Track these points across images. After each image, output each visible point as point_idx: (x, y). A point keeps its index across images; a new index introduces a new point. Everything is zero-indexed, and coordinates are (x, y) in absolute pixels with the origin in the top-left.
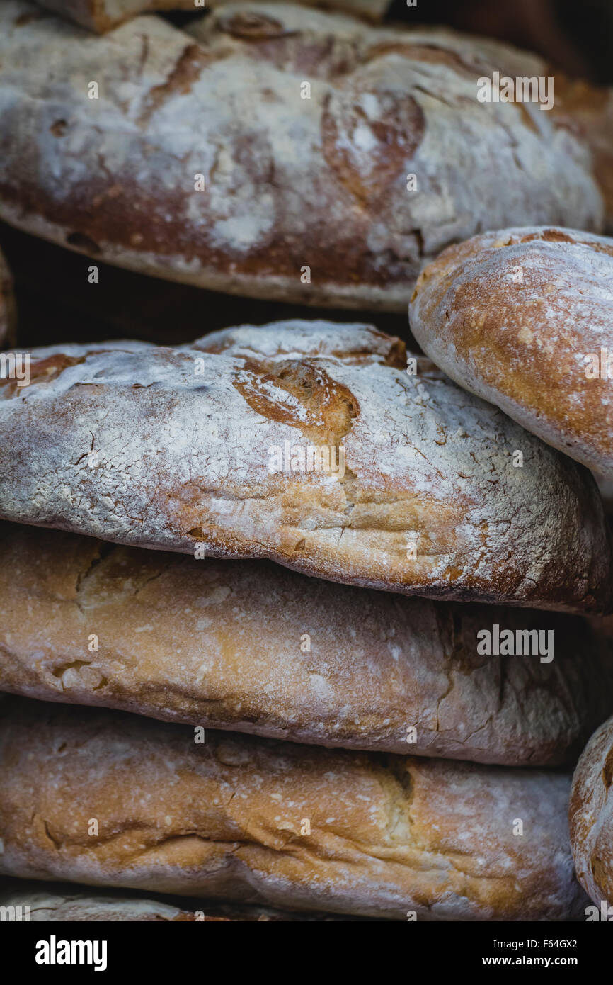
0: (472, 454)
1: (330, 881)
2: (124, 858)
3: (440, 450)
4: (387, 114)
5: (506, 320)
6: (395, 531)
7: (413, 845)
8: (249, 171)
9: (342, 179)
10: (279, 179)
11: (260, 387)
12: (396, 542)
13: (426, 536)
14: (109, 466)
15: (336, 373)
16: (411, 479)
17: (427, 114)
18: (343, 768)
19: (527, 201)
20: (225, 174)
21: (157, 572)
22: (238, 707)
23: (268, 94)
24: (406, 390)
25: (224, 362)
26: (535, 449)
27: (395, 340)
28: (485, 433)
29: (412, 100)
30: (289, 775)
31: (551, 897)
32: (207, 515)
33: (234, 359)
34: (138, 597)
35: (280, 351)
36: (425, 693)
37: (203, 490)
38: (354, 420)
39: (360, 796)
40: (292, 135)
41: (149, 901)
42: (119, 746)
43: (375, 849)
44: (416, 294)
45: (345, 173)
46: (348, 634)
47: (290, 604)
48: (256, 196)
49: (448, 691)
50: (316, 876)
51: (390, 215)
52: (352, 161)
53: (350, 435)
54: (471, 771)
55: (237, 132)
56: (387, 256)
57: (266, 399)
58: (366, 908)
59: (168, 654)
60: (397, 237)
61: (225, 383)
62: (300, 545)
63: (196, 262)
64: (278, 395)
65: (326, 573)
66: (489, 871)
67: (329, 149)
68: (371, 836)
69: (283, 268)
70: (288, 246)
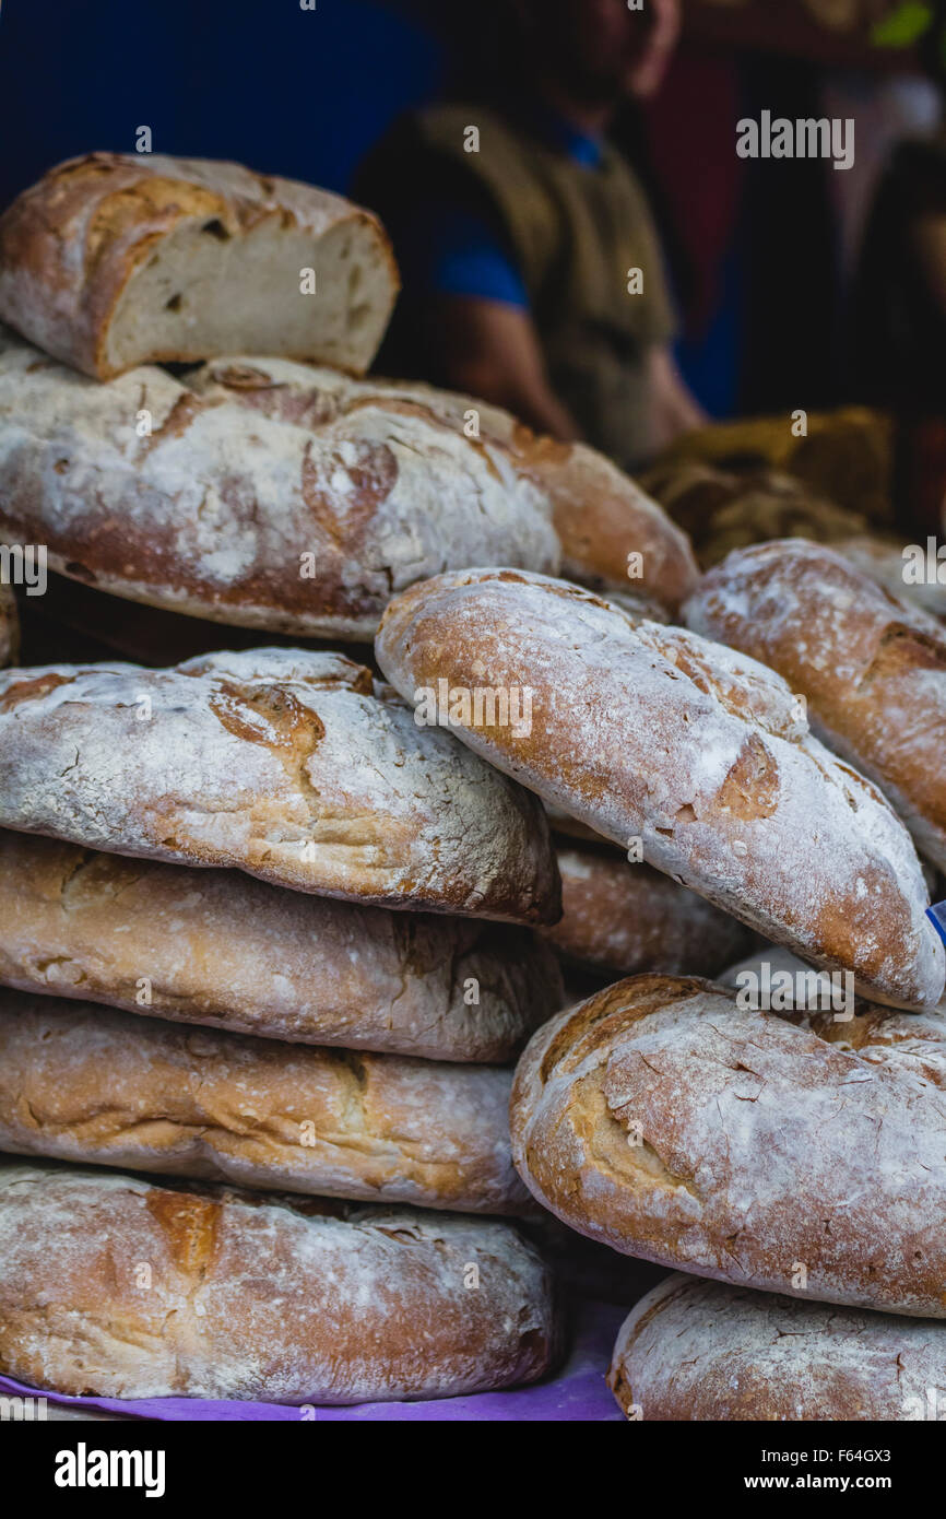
0: (428, 776)
1: (289, 1164)
2: (100, 1137)
3: (398, 771)
4: (363, 461)
5: (461, 654)
6: (353, 845)
7: (366, 1133)
8: (234, 510)
9: (319, 519)
10: (262, 518)
11: (234, 709)
12: (354, 855)
13: (383, 851)
14: (91, 779)
15: (303, 698)
16: (371, 797)
17: (400, 462)
18: (303, 1061)
19: (490, 544)
20: (212, 512)
21: (135, 878)
22: (207, 1004)
23: (255, 440)
24: (370, 715)
25: (203, 685)
26: (487, 772)
27: (363, 668)
28: (441, 757)
29: (386, 448)
30: (254, 1066)
31: (491, 1181)
32: (180, 827)
33: (214, 683)
34: (118, 900)
35: (256, 676)
36: (379, 994)
37: (178, 804)
38: (319, 742)
39: (318, 1087)
40: (274, 477)
41: (124, 1177)
42: (99, 1035)
43: (331, 1136)
44: (382, 627)
45: (323, 514)
46: (311, 938)
47: (257, 910)
48: (240, 533)
49: (402, 992)
50: (276, 1159)
51: (363, 553)
52: (329, 503)
53: (315, 756)
54: (422, 1066)
55: (225, 474)
56: (360, 591)
57: (238, 720)
58: (322, 1188)
59: (143, 953)
60: (369, 573)
61: (201, 704)
62: (266, 856)
63: (183, 592)
64: (251, 717)
65: (290, 883)
66: (435, 1157)
67: (308, 491)
68: (327, 1123)
69: (263, 599)
70: (268, 579)
